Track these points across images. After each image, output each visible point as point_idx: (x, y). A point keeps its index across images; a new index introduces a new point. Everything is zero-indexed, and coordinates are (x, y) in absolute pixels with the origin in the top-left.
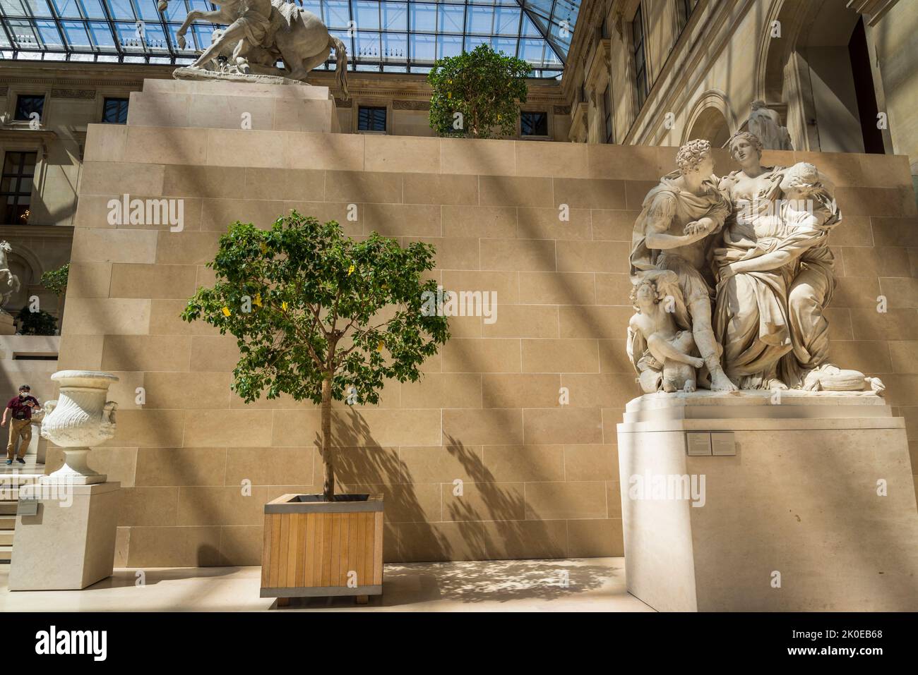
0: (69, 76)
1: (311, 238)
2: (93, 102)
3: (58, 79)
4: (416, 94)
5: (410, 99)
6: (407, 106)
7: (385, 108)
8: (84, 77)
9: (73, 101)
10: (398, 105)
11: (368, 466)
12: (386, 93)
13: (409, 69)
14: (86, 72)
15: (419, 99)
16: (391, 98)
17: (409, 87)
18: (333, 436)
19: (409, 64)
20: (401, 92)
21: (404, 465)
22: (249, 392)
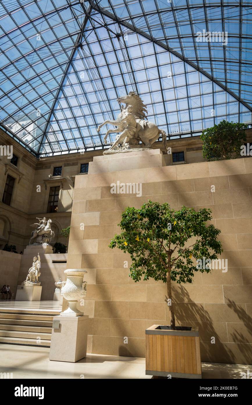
0: (69, 159)
1: (157, 211)
2: (77, 166)
3: (66, 160)
4: (196, 144)
5: (193, 146)
6: (192, 149)
7: (183, 152)
8: (74, 158)
9: (71, 167)
10: (188, 150)
11: (190, 313)
12: (183, 146)
13: (192, 135)
14: (75, 156)
15: (197, 146)
16: (186, 147)
17: (192, 142)
18: (173, 297)
19: (192, 133)
20: (189, 144)
21: (207, 312)
22: (136, 278)
